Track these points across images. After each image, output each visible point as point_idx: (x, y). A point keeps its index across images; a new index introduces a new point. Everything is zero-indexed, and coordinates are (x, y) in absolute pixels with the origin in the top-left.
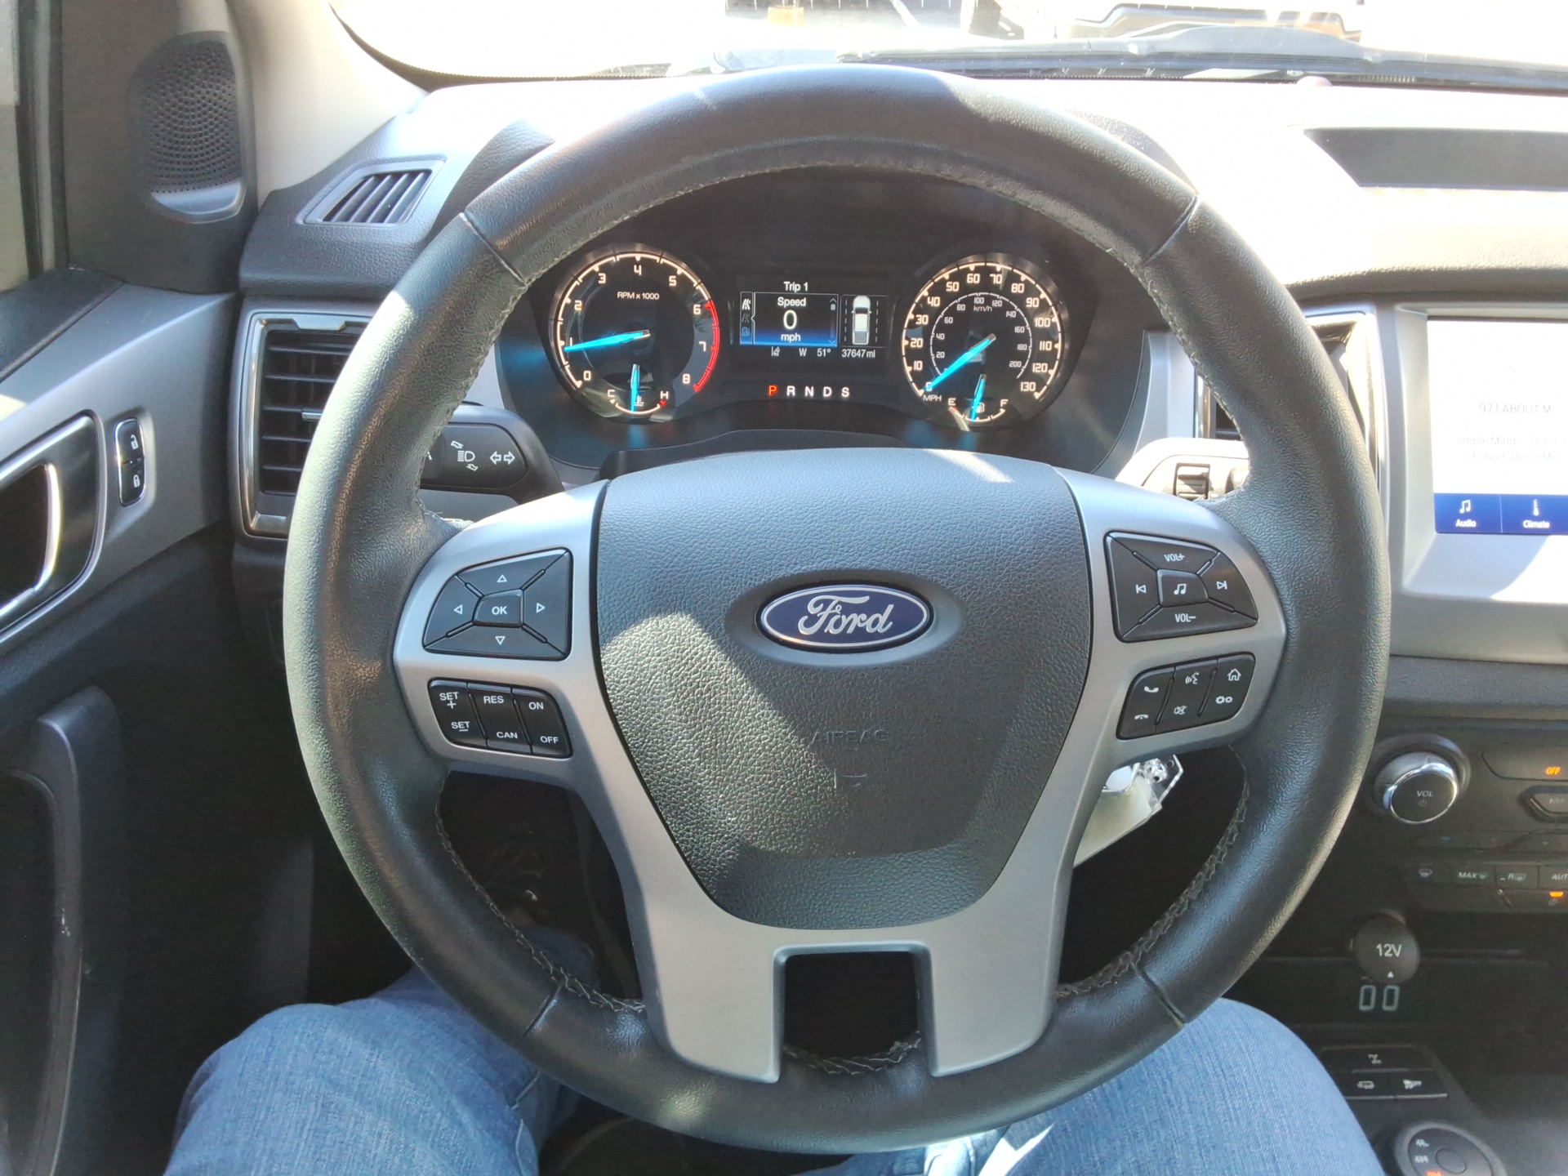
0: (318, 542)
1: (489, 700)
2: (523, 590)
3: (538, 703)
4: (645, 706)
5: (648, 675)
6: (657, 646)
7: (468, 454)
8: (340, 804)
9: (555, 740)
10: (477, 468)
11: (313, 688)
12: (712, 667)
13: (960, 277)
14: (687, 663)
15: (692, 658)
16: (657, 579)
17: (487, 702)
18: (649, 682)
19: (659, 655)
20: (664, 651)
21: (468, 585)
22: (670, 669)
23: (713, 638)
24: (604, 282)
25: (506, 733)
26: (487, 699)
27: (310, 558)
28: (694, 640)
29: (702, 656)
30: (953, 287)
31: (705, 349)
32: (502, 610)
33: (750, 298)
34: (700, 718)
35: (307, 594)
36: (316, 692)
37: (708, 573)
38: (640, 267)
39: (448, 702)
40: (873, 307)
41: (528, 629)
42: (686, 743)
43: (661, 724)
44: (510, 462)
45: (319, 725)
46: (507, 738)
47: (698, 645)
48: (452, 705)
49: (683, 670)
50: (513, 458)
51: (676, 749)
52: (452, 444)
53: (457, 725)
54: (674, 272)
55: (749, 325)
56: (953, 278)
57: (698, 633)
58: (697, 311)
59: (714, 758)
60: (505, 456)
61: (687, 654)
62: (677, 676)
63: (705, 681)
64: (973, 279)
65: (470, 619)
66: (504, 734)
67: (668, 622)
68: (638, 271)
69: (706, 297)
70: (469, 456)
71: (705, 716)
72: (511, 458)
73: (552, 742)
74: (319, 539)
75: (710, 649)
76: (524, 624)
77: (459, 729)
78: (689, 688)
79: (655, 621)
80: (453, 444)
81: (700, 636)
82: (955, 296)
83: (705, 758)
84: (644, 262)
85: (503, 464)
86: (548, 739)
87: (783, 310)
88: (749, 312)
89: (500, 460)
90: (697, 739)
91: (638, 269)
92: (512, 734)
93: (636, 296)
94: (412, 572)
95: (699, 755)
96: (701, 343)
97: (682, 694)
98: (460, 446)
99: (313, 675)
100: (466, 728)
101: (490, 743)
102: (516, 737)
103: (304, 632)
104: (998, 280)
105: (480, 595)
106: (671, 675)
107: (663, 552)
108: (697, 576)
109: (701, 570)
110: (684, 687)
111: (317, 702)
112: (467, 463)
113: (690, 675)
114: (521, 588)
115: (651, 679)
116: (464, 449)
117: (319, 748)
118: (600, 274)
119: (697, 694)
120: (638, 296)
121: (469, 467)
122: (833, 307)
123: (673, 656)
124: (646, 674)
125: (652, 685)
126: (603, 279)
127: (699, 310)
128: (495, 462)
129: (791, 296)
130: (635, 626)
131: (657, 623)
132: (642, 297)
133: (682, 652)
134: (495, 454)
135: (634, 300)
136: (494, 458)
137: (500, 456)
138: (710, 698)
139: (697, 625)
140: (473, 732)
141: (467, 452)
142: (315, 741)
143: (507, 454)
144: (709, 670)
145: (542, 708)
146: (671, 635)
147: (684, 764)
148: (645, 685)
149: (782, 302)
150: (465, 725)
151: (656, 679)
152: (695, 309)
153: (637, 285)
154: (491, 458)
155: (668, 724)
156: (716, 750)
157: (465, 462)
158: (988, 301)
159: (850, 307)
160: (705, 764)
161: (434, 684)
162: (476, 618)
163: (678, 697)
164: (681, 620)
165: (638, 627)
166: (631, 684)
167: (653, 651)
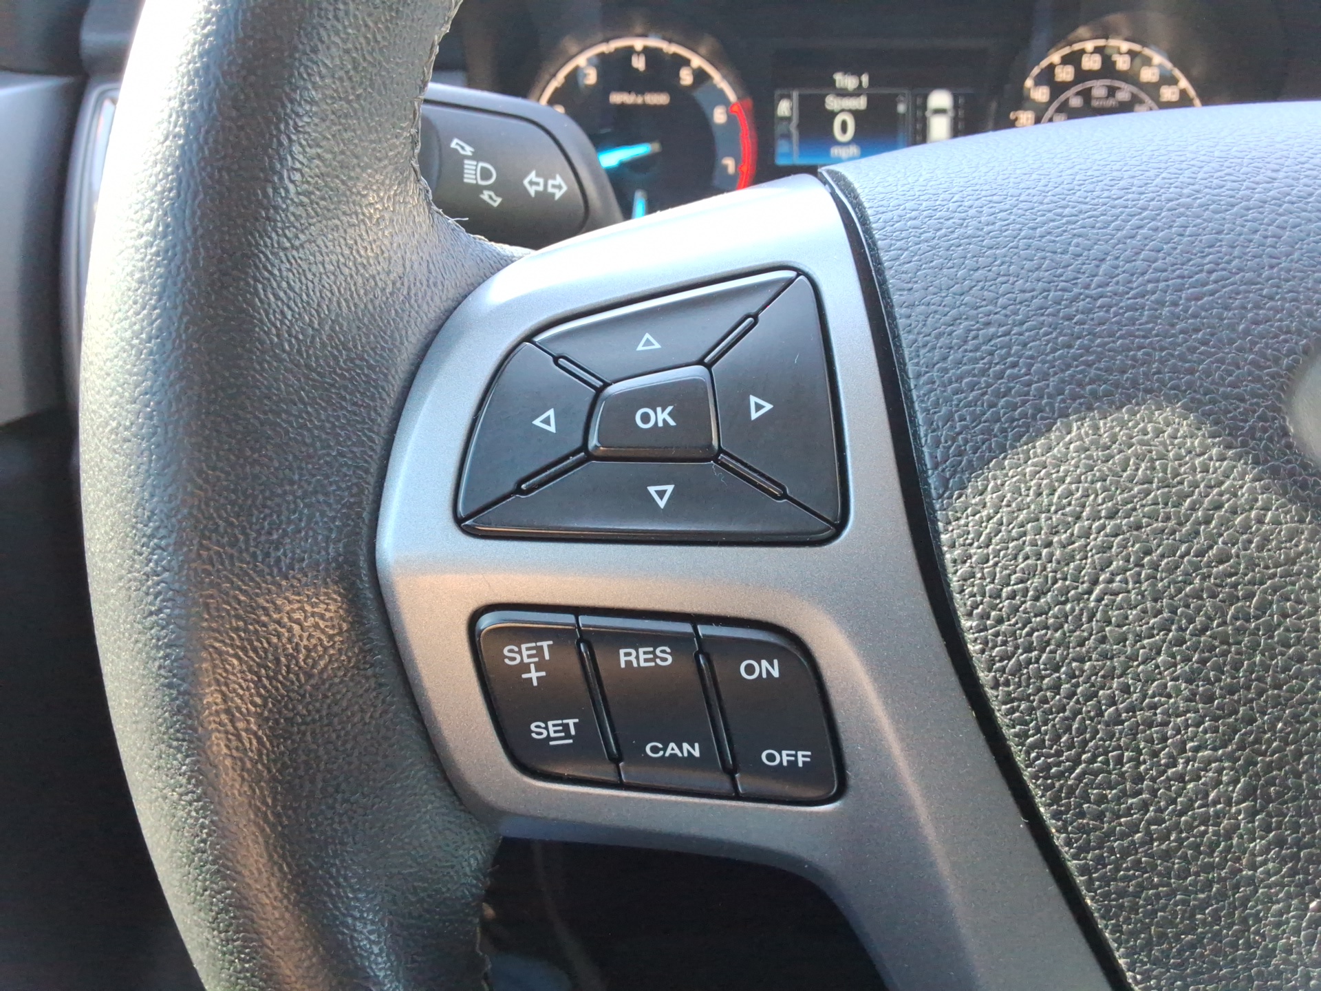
0: (164, 236)
1: (632, 658)
2: (709, 366)
3: (764, 663)
4: (1082, 660)
5: (1088, 569)
6: (1105, 489)
7: (483, 169)
8: (243, 961)
9: (802, 757)
10: (499, 200)
11: (158, 648)
12: (1266, 540)
13: (1073, 59)
14: (1197, 533)
15: (1207, 522)
16: (1069, 318)
17: (629, 663)
18: (1090, 592)
19: (1112, 515)
20: (1126, 503)
21: (562, 361)
22: (1148, 552)
23: (1256, 462)
24: (592, 81)
25: (672, 745)
26: (626, 657)
27: (141, 281)
28: (1206, 470)
29: (1234, 512)
30: (1065, 74)
31: (731, 171)
32: (662, 416)
33: (789, 97)
34: (1248, 688)
35: (137, 385)
36: (166, 657)
37: (1204, 295)
38: (641, 58)
39: (525, 668)
40: (956, 106)
41: (732, 464)
42: (1209, 762)
43: (1132, 709)
44: (558, 195)
45: (178, 749)
46: (673, 756)
47: (1221, 483)
48: (534, 675)
49: (1187, 553)
50: (565, 188)
51: (1181, 778)
52: (453, 145)
53: (545, 730)
54: (687, 62)
55: (787, 136)
56: (1066, 60)
57: (1214, 451)
58: (720, 118)
59: (1294, 799)
60: (551, 182)
61: (1193, 508)
62: (1172, 570)
63: (1252, 582)
64: (1091, 63)
65: (578, 443)
66: (665, 749)
67: (1123, 424)
68: (639, 64)
69: (732, 96)
70: (486, 174)
71: (1260, 679)
72: (559, 187)
73: (793, 764)
74: (167, 226)
75: (1252, 491)
76: (721, 450)
77: (549, 738)
78: (1208, 603)
79: (1087, 423)
80: (455, 144)
81: (1222, 458)
82: (1065, 86)
83: (1268, 800)
84: (647, 51)
85: (544, 196)
86: (784, 757)
87: (833, 115)
88: (788, 119)
89: (541, 188)
90: (1241, 747)
91: (638, 61)
92: (686, 746)
93: (636, 99)
94: (413, 339)
95: (1249, 793)
96: (725, 161)
97: (1191, 620)
98: (468, 150)
99: (160, 611)
100: (568, 736)
101: (627, 772)
102: (697, 753)
103: (132, 491)
104: (1122, 63)
105: (598, 384)
106: (1155, 566)
107: (1064, 252)
108: (1175, 304)
109: (1180, 289)
110: (1194, 603)
111: (170, 686)
112: (480, 189)
113: (1209, 565)
114: (700, 362)
115: (1095, 582)
116: (476, 157)
117: (180, 813)
118: (588, 70)
119: (1236, 618)
120: (640, 99)
121: (485, 196)
122: (901, 108)
123: (1153, 517)
124: (1080, 569)
125: (1099, 600)
126: (591, 77)
127: (723, 115)
128: (532, 191)
129: (843, 93)
130: (1032, 440)
131: (1096, 428)
132: (644, 100)
133: (1178, 505)
134: (532, 176)
135: (634, 105)
136: (531, 183)
137: (541, 181)
138: (1270, 630)
139: (1207, 428)
140: (582, 747)
141: (481, 164)
142: (168, 792)
143: (554, 178)
144: (1260, 548)
145: (776, 673)
146: (1140, 458)
147: (1205, 821)
148: (1078, 599)
149: (832, 103)
150: (566, 727)
151: (1111, 581)
152: (717, 114)
153: (638, 83)
154: (526, 182)
155: (1154, 707)
156: (1298, 775)
157: (477, 185)
158: (1112, 91)
159: (924, 107)
160: (1269, 815)
161: (486, 622)
162: (593, 442)
163: (1181, 629)
164: (1159, 417)
165: (1040, 442)
166: (1036, 599)
167: (1095, 504)
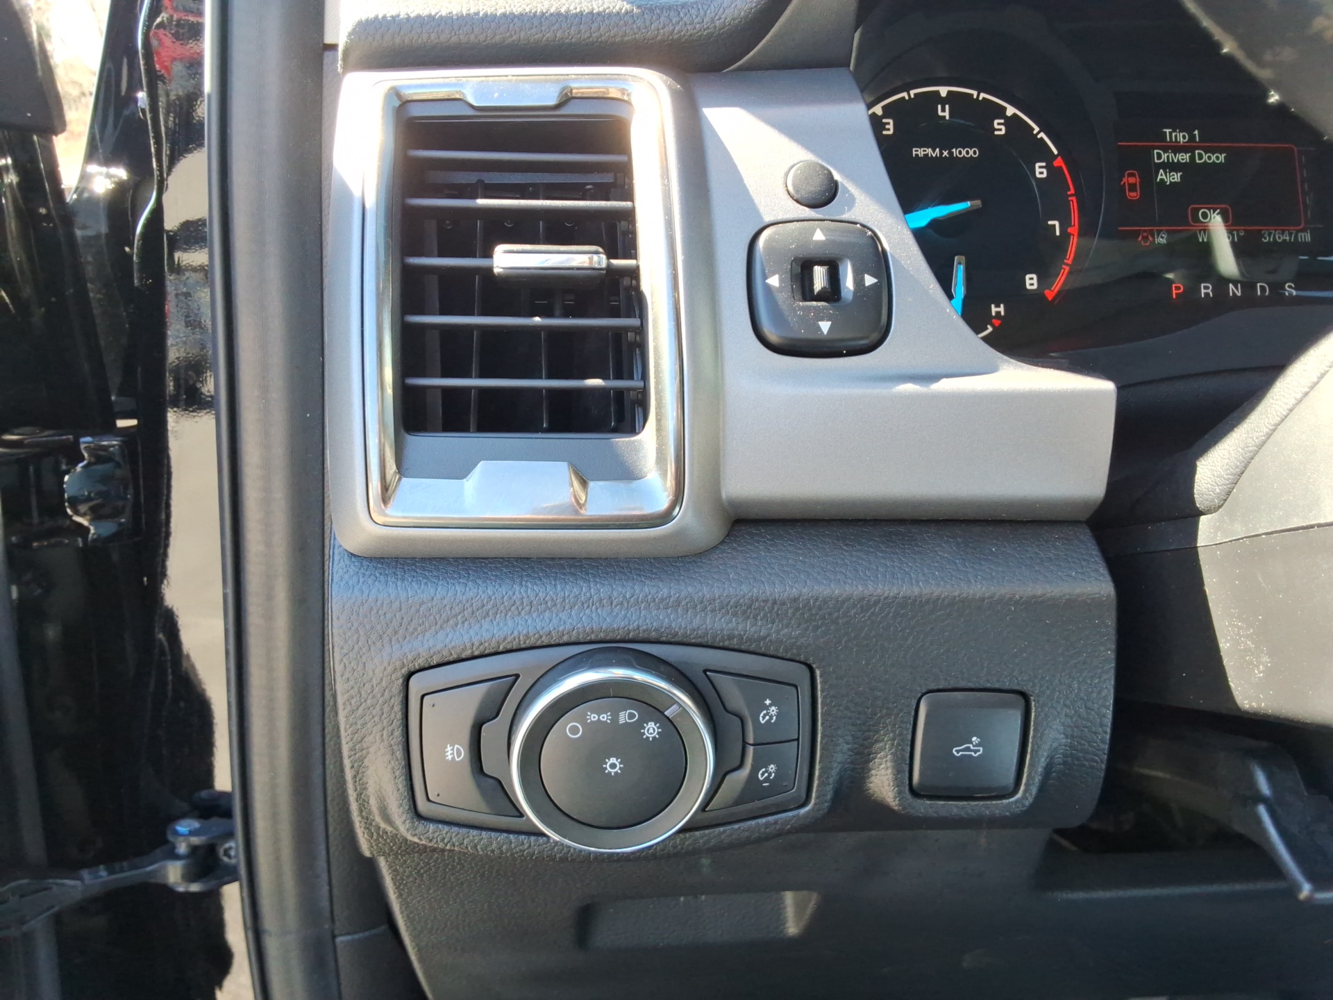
24: (891, 132)
31: (1058, 233)
38: (947, 107)
54: (1000, 113)
58: (1041, 173)
68: (945, 113)
69: (1054, 150)
84: (953, 99)
91: (943, 110)
93: (941, 153)
96: (1050, 223)
118: (884, 121)
120: (945, 153)
126: (890, 128)
127: (1044, 171)
132: (951, 153)
135: (940, 159)
152: (1038, 170)
153: (944, 136)
